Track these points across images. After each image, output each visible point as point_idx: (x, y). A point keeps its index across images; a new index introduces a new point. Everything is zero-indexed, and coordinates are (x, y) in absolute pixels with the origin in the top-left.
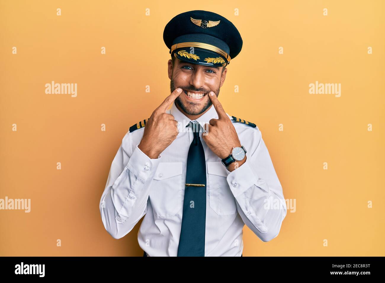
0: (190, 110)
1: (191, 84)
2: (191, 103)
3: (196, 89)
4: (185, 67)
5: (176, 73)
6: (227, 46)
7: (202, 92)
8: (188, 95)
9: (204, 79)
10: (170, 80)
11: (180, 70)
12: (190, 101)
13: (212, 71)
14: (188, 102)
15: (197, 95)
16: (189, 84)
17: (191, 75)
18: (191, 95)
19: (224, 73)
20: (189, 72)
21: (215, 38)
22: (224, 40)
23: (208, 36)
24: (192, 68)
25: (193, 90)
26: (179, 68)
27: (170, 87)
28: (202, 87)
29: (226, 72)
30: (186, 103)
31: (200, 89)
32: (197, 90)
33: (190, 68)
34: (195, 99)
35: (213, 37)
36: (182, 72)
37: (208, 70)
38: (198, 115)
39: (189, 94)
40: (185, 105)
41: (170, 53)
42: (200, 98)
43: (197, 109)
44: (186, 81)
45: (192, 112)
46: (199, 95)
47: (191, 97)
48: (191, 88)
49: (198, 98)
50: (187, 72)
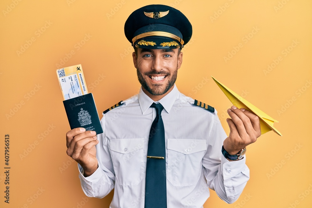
0: (156, 91)
1: (153, 69)
2: (156, 85)
3: (157, 72)
4: (146, 56)
5: (140, 62)
6: (179, 31)
7: (163, 74)
8: (152, 79)
9: (163, 64)
10: (136, 69)
11: (142, 59)
12: (155, 84)
13: (169, 55)
14: (153, 85)
15: (159, 77)
16: (151, 69)
17: (151, 61)
18: (154, 78)
19: (180, 56)
20: (150, 59)
21: (167, 25)
22: (176, 26)
23: (161, 25)
24: (152, 55)
25: (156, 74)
26: (141, 58)
27: (137, 74)
28: (162, 70)
29: (182, 55)
30: (152, 86)
31: (160, 72)
32: (159, 73)
33: (150, 56)
34: (158, 81)
35: (165, 25)
36: (144, 60)
37: (165, 55)
38: (162, 94)
39: (153, 77)
40: (151, 87)
41: (132, 45)
42: (162, 79)
43: (161, 89)
44: (149, 67)
45: (157, 93)
46: (161, 77)
47: (154, 80)
48: (153, 72)
49: (160, 80)
50: (148, 59)
